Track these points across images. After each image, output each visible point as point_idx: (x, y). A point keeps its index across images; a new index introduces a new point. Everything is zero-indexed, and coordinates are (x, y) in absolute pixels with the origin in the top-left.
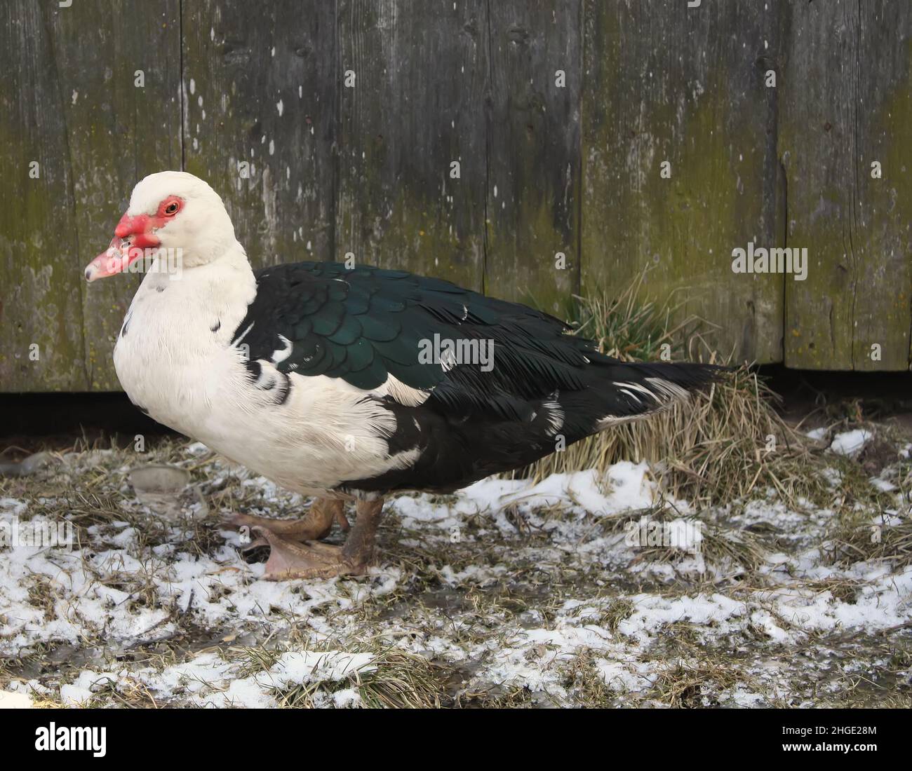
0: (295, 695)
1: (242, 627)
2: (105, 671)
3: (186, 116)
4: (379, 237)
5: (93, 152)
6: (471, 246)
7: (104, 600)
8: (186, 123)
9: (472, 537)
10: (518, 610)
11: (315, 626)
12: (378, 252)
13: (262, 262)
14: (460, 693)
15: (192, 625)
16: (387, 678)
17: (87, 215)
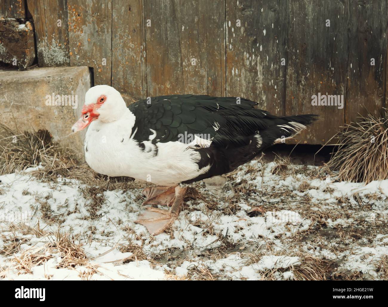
0: (268, 273)
1: (247, 243)
2: (193, 261)
3: (227, 36)
4: (304, 84)
5: (190, 50)
6: (341, 87)
7: (193, 231)
8: (227, 39)
9: (340, 206)
10: (358, 238)
11: (276, 244)
12: (303, 90)
13: (257, 94)
14: (334, 273)
15: (228, 242)
16: (305, 267)
17: (188, 75)
